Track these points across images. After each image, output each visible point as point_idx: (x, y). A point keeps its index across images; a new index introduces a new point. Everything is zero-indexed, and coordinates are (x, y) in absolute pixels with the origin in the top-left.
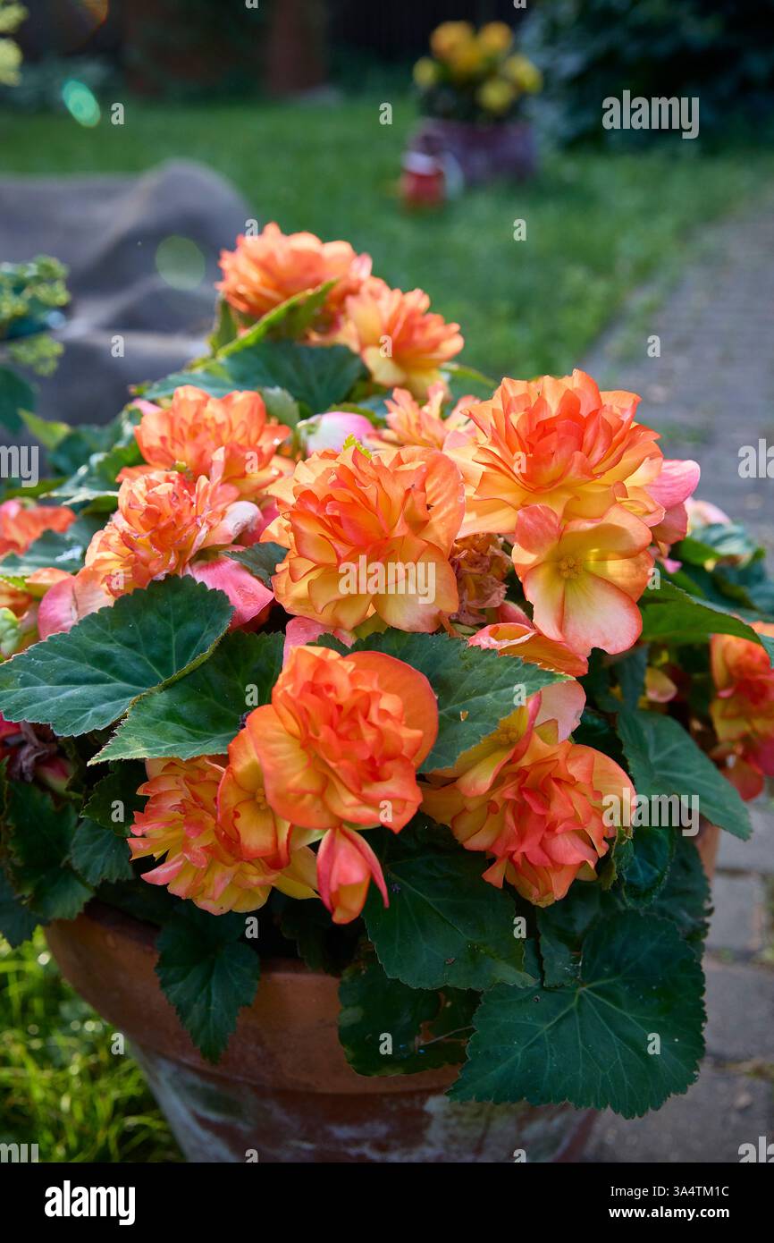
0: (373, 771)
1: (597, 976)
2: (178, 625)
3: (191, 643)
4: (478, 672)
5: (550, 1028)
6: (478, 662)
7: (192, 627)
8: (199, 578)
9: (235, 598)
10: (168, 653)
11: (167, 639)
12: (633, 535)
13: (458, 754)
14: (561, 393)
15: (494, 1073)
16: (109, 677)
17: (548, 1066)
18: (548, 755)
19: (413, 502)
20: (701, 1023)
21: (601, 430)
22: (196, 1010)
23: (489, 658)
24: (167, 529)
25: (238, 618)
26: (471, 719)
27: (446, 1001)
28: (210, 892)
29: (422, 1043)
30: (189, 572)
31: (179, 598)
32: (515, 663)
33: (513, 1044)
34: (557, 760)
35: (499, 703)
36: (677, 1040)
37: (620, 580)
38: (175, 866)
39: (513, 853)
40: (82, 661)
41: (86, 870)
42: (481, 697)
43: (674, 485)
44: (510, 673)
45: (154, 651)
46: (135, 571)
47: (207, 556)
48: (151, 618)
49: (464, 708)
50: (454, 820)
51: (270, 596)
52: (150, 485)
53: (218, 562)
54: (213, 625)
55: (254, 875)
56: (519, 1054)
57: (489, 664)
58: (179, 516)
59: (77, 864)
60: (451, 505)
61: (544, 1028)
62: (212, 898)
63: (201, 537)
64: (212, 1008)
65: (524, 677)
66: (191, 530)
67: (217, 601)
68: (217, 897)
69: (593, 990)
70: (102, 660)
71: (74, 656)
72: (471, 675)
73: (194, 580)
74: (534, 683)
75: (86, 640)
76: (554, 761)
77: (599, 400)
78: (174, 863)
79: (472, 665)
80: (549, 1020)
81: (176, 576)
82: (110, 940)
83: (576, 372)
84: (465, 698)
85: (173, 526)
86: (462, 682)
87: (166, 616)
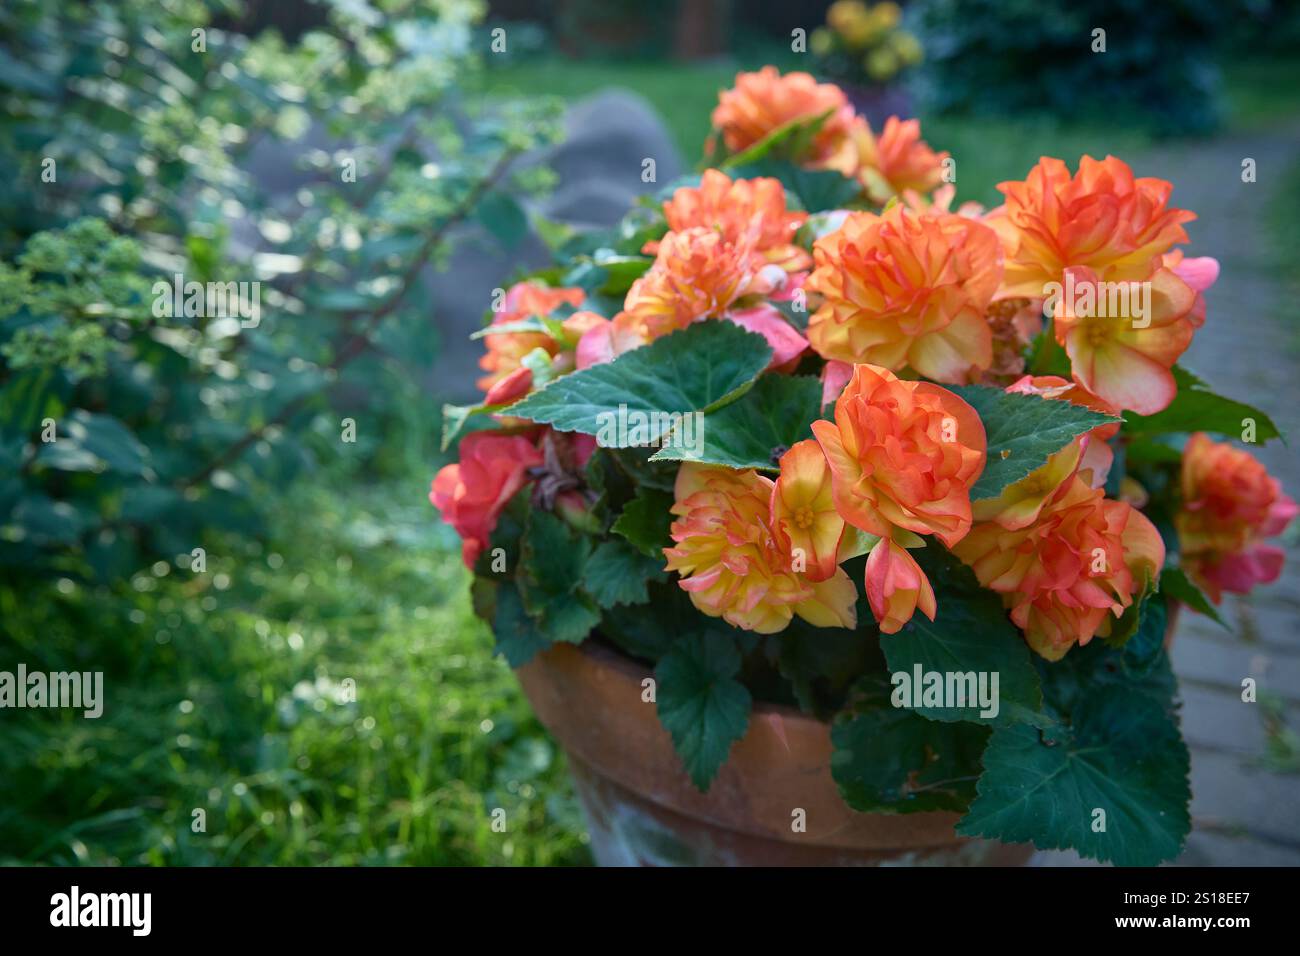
0: (929, 488)
1: (1085, 743)
2: (714, 364)
3: (727, 381)
4: (1020, 415)
5: (1052, 779)
6: (1020, 407)
7: (728, 366)
8: (738, 322)
9: (773, 341)
10: (703, 388)
11: (703, 375)
12: (1174, 302)
13: (1003, 486)
14: (1099, 172)
15: (1000, 812)
16: (647, 404)
17: (1054, 811)
18: (1084, 500)
19: (955, 260)
20: (1186, 799)
21: (1139, 208)
22: (690, 738)
23: (1033, 403)
24: (709, 275)
25: (777, 358)
26: (1011, 457)
27: (934, 754)
28: (741, 606)
29: (911, 790)
30: (727, 315)
31: (717, 339)
32: (1062, 406)
33: (1019, 787)
34: (1093, 506)
35: (1046, 442)
36: (1162, 813)
37: (1150, 350)
38: (713, 575)
39: (1047, 591)
40: (623, 388)
41: (599, 593)
42: (1024, 438)
43: (1193, 276)
44: (1057, 415)
45: (691, 386)
46: (678, 311)
47: (745, 303)
48: (690, 357)
49: (1006, 447)
50: (978, 562)
51: (805, 344)
52: (692, 238)
53: (757, 310)
54: (750, 364)
55: (786, 591)
56: (1026, 797)
57: (1032, 407)
58: (722, 264)
59: (590, 588)
60: (988, 268)
61: (1047, 779)
62: (744, 611)
63: (745, 282)
64: (705, 738)
65: (1072, 418)
66: (734, 277)
67: (756, 344)
68: (749, 609)
69: (1081, 756)
70: (642, 389)
71: (615, 383)
72: (1012, 418)
73: (733, 324)
74: (1084, 423)
75: (628, 371)
76: (1090, 506)
77: (1133, 185)
78: (710, 573)
79: (1013, 409)
80: (1050, 773)
81: (715, 320)
82: (601, 674)
83: (1109, 158)
84: (1005, 439)
85: (717, 272)
86: (1002, 424)
87: (703, 355)
